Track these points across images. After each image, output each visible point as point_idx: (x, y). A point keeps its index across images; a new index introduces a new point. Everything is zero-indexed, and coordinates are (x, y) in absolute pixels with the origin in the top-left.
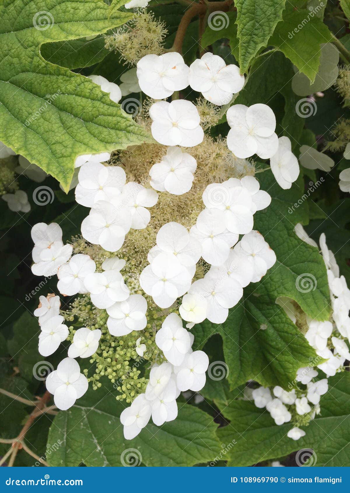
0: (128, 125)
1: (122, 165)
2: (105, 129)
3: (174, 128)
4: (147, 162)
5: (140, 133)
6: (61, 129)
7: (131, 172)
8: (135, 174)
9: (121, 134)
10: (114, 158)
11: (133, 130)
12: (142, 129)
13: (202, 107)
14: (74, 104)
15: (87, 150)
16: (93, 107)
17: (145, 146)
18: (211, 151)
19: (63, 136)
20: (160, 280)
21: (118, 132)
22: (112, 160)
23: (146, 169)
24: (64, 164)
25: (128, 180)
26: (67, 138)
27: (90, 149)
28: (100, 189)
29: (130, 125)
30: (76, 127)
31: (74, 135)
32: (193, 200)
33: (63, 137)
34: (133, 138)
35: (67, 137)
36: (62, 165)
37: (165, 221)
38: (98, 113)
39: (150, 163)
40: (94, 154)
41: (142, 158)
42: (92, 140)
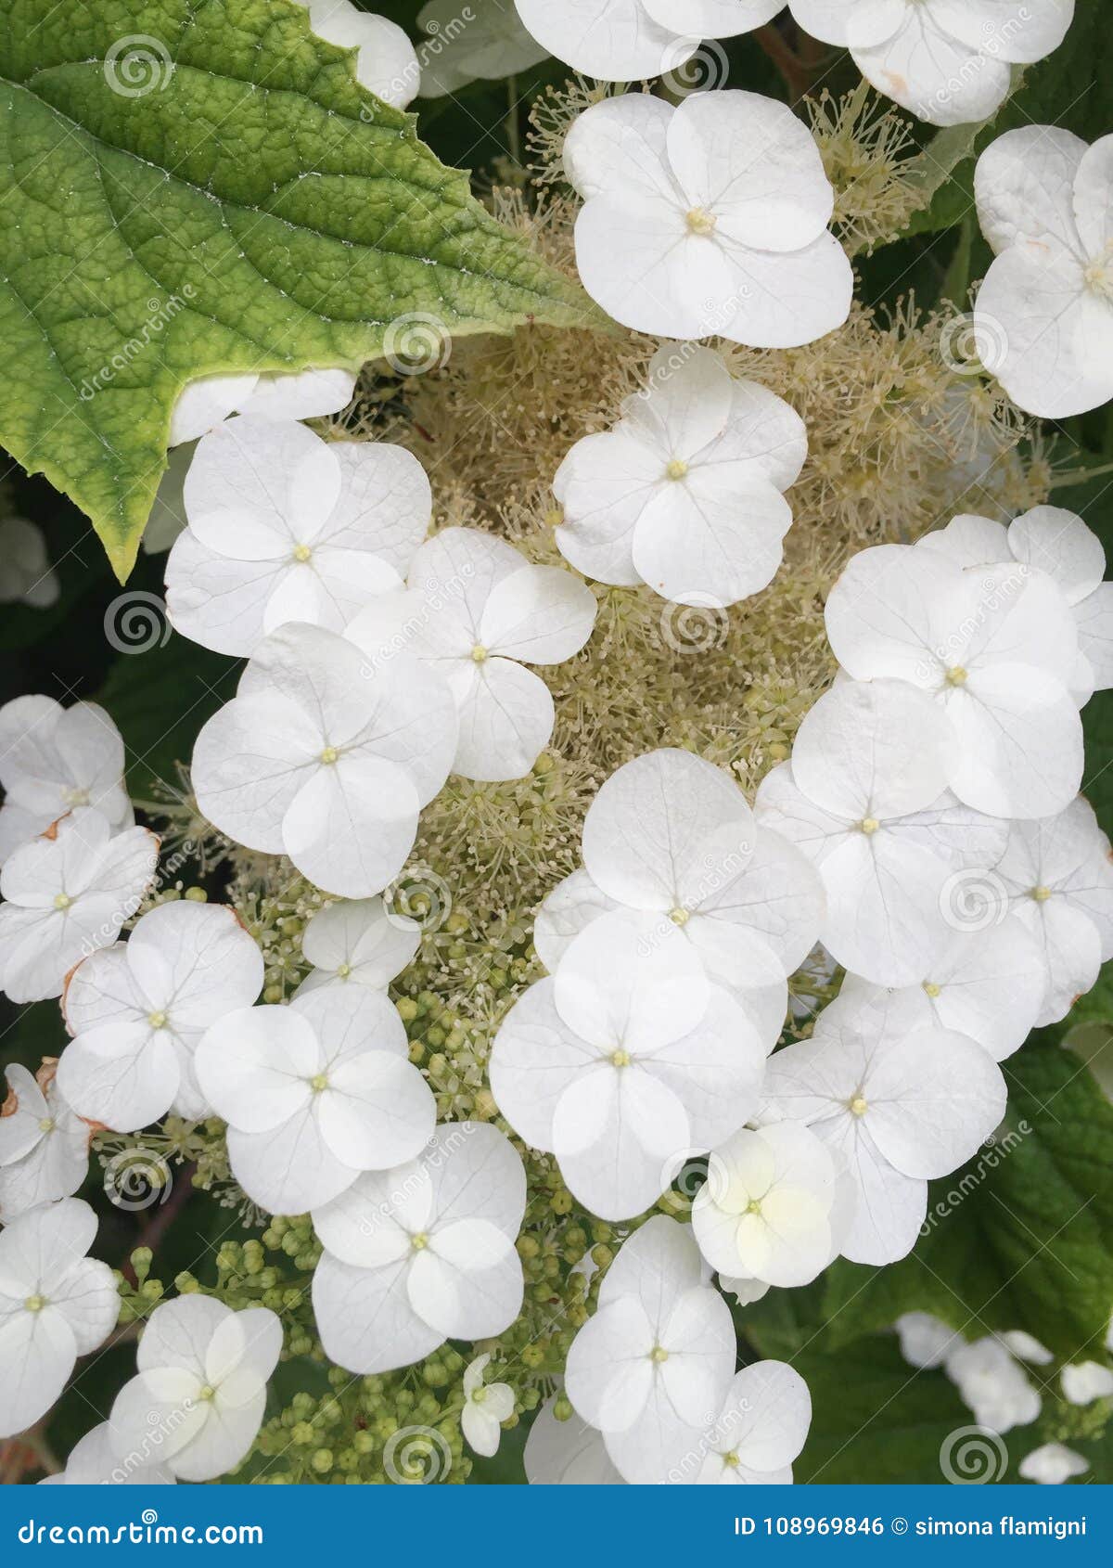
0: (449, 224)
1: (416, 432)
2: (330, 248)
3: (697, 246)
4: (538, 425)
5: (511, 268)
6: (110, 240)
7: (457, 469)
8: (477, 482)
9: (412, 272)
10: (375, 397)
11: (475, 256)
12: (520, 253)
13: (835, 143)
14: (172, 108)
15: (237, 356)
16: (271, 124)
17: (532, 341)
18: (863, 376)
19: (119, 278)
20: (598, 1060)
21: (395, 261)
22: (364, 407)
23: (532, 459)
24: (117, 424)
25: (441, 517)
26: (136, 291)
27: (252, 350)
28: (295, 559)
29: (460, 224)
30: (180, 235)
31: (174, 275)
32: (756, 617)
33: (116, 284)
34: (473, 294)
35: (138, 280)
36: (109, 426)
37: (616, 715)
38: (294, 159)
39: (554, 428)
40: (270, 376)
41: (516, 403)
42: (263, 300)
